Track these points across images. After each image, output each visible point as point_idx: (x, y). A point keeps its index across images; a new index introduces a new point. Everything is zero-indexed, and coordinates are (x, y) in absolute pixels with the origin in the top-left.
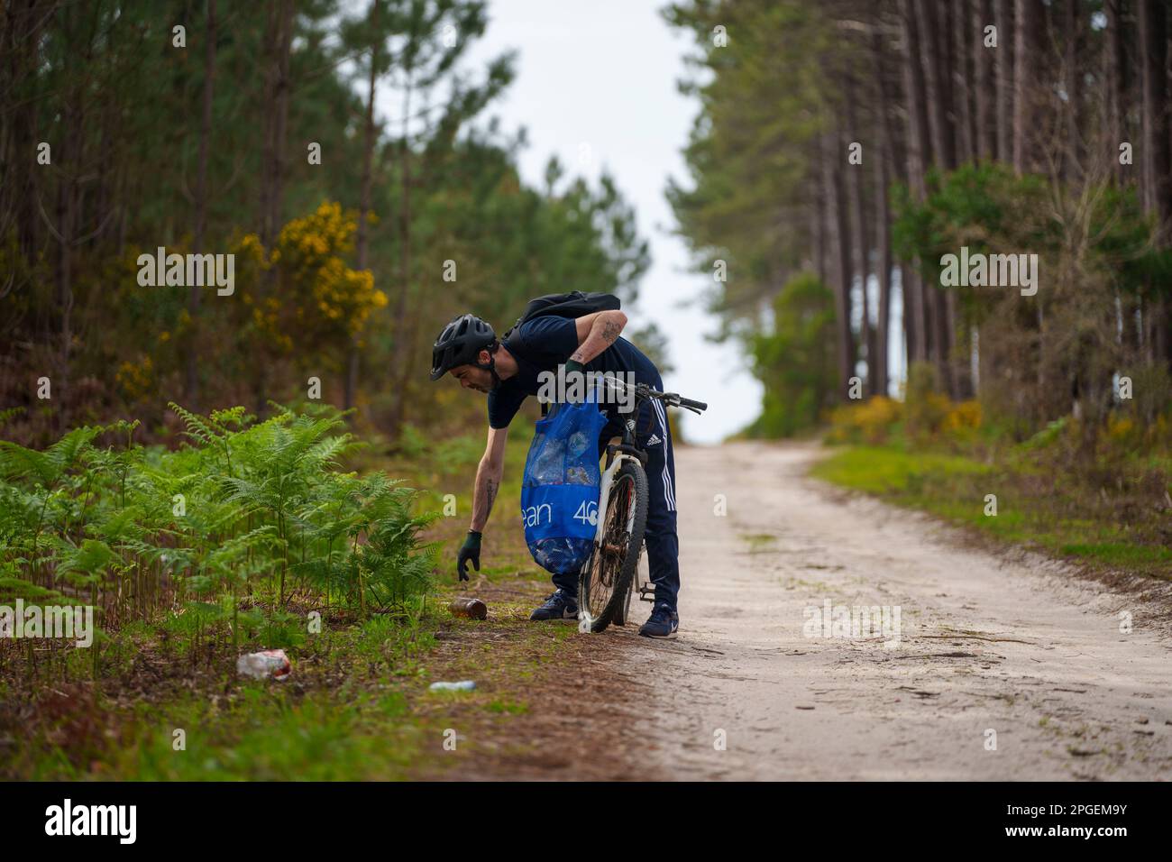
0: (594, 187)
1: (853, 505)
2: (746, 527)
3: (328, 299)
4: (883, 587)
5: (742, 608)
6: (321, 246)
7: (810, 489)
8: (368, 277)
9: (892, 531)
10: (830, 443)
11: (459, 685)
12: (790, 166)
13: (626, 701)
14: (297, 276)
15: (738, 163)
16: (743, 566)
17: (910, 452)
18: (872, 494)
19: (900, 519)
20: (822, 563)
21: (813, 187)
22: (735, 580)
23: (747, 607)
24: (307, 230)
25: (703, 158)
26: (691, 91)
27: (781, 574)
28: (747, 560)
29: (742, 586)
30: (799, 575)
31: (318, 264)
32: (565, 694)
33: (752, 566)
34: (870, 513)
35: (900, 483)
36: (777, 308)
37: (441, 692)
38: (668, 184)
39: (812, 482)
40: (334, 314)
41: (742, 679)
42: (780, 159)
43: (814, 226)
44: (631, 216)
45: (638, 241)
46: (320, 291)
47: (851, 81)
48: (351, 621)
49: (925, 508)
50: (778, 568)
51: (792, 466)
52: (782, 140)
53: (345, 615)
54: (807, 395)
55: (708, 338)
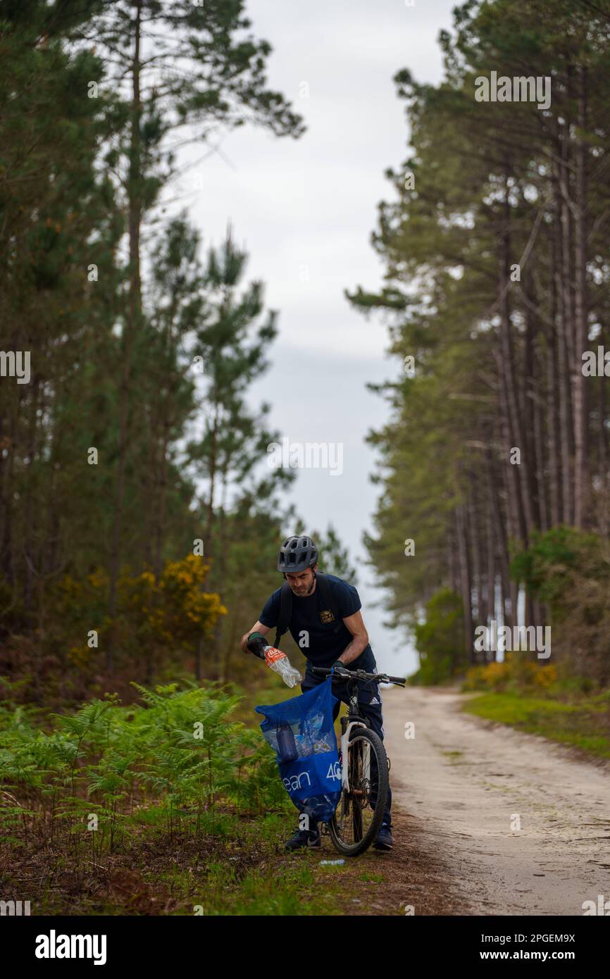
0: (324, 538)
1: (497, 731)
2: (441, 746)
3: (193, 610)
4: (541, 788)
5: (465, 802)
6: (189, 579)
7: (467, 720)
8: (216, 597)
9: (526, 748)
10: (465, 690)
11: (336, 862)
12: (436, 526)
13: (436, 872)
14: (174, 596)
15: (406, 524)
16: (452, 774)
17: (520, 697)
18: (508, 725)
19: (531, 741)
20: (498, 772)
21: (449, 538)
22: (452, 783)
23: (466, 801)
24: (180, 570)
25: (386, 520)
26: (379, 482)
27: (476, 779)
28: (451, 769)
29: (458, 788)
30: (488, 779)
31: (187, 590)
32: (399, 868)
33: (458, 773)
34: (508, 737)
35: (522, 718)
36: (428, 608)
37: (328, 866)
38: (364, 536)
39: (466, 715)
40: (196, 619)
41: (492, 855)
42: (431, 521)
43: (450, 560)
44: (345, 554)
45: (349, 569)
46: (188, 605)
47: (473, 476)
48: (252, 817)
49: (542, 734)
50: (474, 775)
51: (450, 704)
52: (433, 509)
53: (248, 813)
54: (447, 660)
55: (386, 625)
